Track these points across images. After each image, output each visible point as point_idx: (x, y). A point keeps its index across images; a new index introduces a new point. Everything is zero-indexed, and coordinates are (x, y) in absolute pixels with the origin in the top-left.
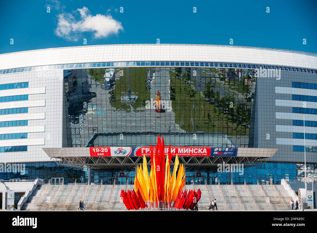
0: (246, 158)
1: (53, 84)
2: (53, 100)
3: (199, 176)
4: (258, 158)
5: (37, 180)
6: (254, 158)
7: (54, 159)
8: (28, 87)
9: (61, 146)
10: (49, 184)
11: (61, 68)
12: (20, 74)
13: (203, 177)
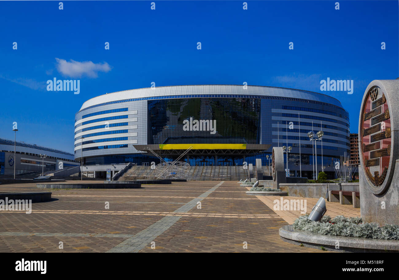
0: (252, 150)
1: (142, 109)
2: (142, 118)
3: (226, 161)
4: (259, 150)
5: (129, 163)
6: (257, 150)
7: (140, 151)
8: (128, 111)
9: (146, 144)
10: (144, 166)
11: (147, 99)
12: (123, 103)
13: (229, 162)
